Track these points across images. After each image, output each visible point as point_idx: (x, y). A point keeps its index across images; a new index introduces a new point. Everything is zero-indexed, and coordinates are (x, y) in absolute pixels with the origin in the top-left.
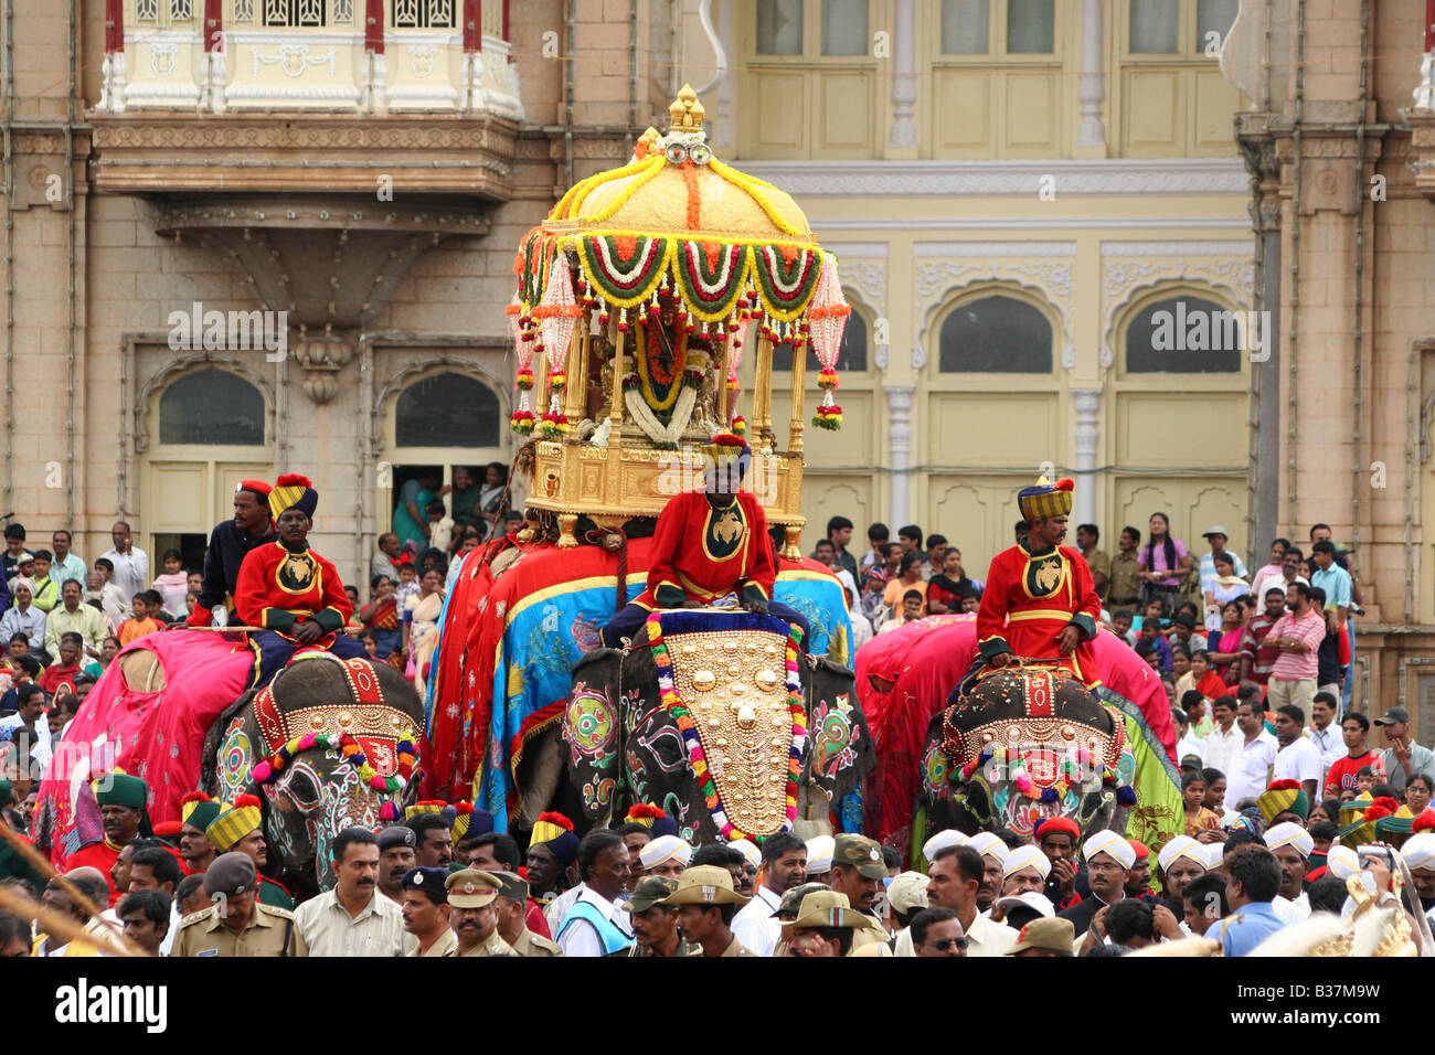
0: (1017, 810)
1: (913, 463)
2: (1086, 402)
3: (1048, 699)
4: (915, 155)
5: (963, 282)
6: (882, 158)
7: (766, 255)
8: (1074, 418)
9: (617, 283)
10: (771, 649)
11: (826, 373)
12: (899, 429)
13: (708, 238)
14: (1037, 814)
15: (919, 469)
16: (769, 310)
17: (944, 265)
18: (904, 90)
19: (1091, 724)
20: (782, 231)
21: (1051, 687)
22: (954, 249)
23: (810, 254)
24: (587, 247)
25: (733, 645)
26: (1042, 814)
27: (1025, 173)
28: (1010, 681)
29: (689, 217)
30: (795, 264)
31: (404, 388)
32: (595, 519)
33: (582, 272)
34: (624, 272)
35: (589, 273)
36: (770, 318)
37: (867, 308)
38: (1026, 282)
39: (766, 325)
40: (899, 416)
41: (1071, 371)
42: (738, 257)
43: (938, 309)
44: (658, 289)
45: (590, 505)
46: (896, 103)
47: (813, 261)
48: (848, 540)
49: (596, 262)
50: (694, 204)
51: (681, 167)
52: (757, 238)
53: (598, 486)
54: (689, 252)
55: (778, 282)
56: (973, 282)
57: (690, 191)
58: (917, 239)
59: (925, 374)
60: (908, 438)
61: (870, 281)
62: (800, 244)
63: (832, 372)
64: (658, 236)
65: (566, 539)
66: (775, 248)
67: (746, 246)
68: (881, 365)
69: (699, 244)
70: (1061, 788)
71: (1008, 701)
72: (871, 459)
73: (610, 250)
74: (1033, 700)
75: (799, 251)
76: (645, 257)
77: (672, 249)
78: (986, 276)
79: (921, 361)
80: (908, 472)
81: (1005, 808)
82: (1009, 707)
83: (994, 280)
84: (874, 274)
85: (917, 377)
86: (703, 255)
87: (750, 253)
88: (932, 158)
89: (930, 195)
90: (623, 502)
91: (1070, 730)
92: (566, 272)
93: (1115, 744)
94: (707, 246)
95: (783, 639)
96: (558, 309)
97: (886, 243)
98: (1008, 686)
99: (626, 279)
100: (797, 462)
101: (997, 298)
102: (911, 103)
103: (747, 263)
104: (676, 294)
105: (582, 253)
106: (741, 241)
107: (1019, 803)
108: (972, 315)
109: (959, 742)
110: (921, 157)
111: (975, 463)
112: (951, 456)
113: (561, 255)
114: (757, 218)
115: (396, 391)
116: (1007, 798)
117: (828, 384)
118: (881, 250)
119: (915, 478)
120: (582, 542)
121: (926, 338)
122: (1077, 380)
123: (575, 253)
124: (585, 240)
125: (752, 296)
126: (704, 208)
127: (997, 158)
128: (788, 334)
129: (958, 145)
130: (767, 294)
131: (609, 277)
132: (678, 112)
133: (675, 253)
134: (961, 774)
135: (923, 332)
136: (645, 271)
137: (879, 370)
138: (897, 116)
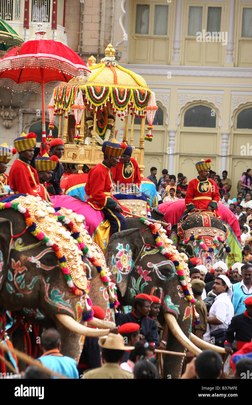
0: (202, 254)
1: (175, 152)
2: (225, 136)
3: (209, 222)
4: (179, 64)
5: (191, 101)
6: (170, 65)
7: (136, 92)
8: (221, 141)
9: (96, 99)
10: (144, 205)
11: (150, 125)
12: (172, 142)
13: (120, 87)
14: (207, 255)
15: (177, 154)
16: (136, 107)
17: (186, 96)
18: (177, 45)
19: (221, 229)
20: (140, 85)
21: (210, 218)
22: (189, 91)
23: (148, 92)
24: (88, 89)
25: (134, 203)
26: (209, 255)
27: (210, 70)
28: (198, 216)
29: (114, 81)
30: (144, 94)
31: (31, 125)
32: (88, 166)
33: (86, 96)
34: (98, 96)
35: (88, 96)
36: (136, 110)
37: (164, 107)
38: (209, 101)
39: (135, 112)
40: (172, 138)
41: (221, 127)
42: (129, 92)
43: (184, 108)
44: (107, 101)
45: (87, 162)
46: (174, 49)
47: (149, 94)
48: (156, 174)
49: (90, 93)
50: (115, 78)
51: (109, 67)
52: (133, 87)
53: (89, 156)
54: (115, 90)
55: (139, 100)
56: (194, 101)
57: (114, 74)
58: (179, 88)
59: (180, 126)
60: (174, 145)
61: (165, 100)
62: (145, 89)
63: (152, 125)
64: (107, 86)
65: (80, 172)
66: (138, 90)
67: (130, 89)
68: (167, 124)
69: (118, 88)
70: (214, 247)
71: (198, 222)
72: (163, 150)
73: (94, 90)
74: (205, 222)
75: (145, 91)
76: (103, 92)
77: (111, 90)
78: (198, 99)
79: (179, 123)
80: (173, 154)
81: (198, 253)
82: (198, 224)
83: (200, 100)
84: (166, 98)
85: (177, 128)
86: (119, 92)
87: (132, 91)
88: (184, 65)
89: (189, 76)
90: (95, 161)
91: (215, 231)
92: (82, 96)
93: (226, 235)
94: (120, 89)
95: (146, 202)
96: (79, 106)
97: (170, 89)
98: (197, 218)
99: (98, 98)
100: (143, 151)
101: (201, 106)
102: (179, 49)
103: (131, 94)
104: (112, 102)
105: (86, 90)
106: (129, 88)
107: (202, 252)
108: (194, 110)
109: (183, 233)
110: (181, 65)
111: (192, 153)
112: (185, 151)
113: (80, 91)
114: (133, 81)
115: (29, 126)
116: (198, 250)
117: (150, 128)
118: (169, 91)
119: (176, 156)
120: (85, 172)
121: (180, 116)
122: (222, 130)
123: (84, 91)
124: (87, 87)
125: (132, 103)
126: (118, 78)
127: (202, 66)
128: (141, 114)
129: (192, 61)
130: (136, 103)
131: (94, 97)
132: (108, 51)
133: (112, 91)
134: (184, 242)
135: (179, 115)
136: (104, 96)
137: (167, 125)
138: (175, 53)
